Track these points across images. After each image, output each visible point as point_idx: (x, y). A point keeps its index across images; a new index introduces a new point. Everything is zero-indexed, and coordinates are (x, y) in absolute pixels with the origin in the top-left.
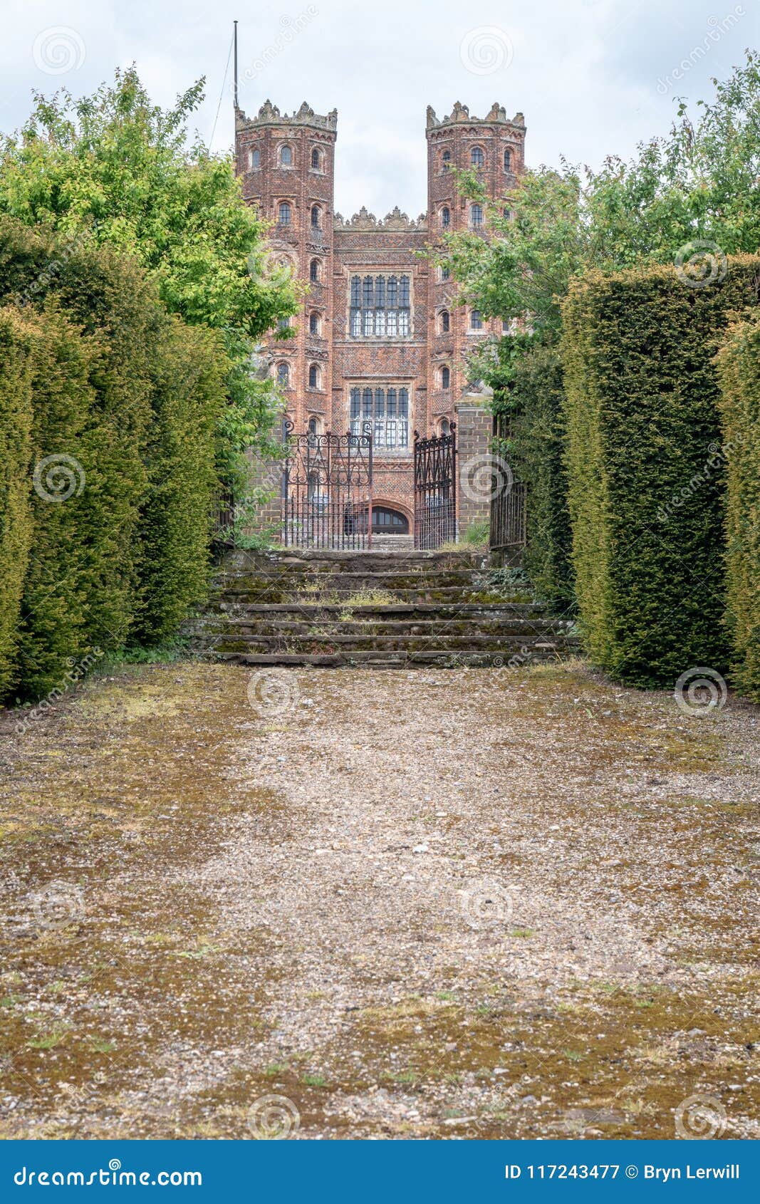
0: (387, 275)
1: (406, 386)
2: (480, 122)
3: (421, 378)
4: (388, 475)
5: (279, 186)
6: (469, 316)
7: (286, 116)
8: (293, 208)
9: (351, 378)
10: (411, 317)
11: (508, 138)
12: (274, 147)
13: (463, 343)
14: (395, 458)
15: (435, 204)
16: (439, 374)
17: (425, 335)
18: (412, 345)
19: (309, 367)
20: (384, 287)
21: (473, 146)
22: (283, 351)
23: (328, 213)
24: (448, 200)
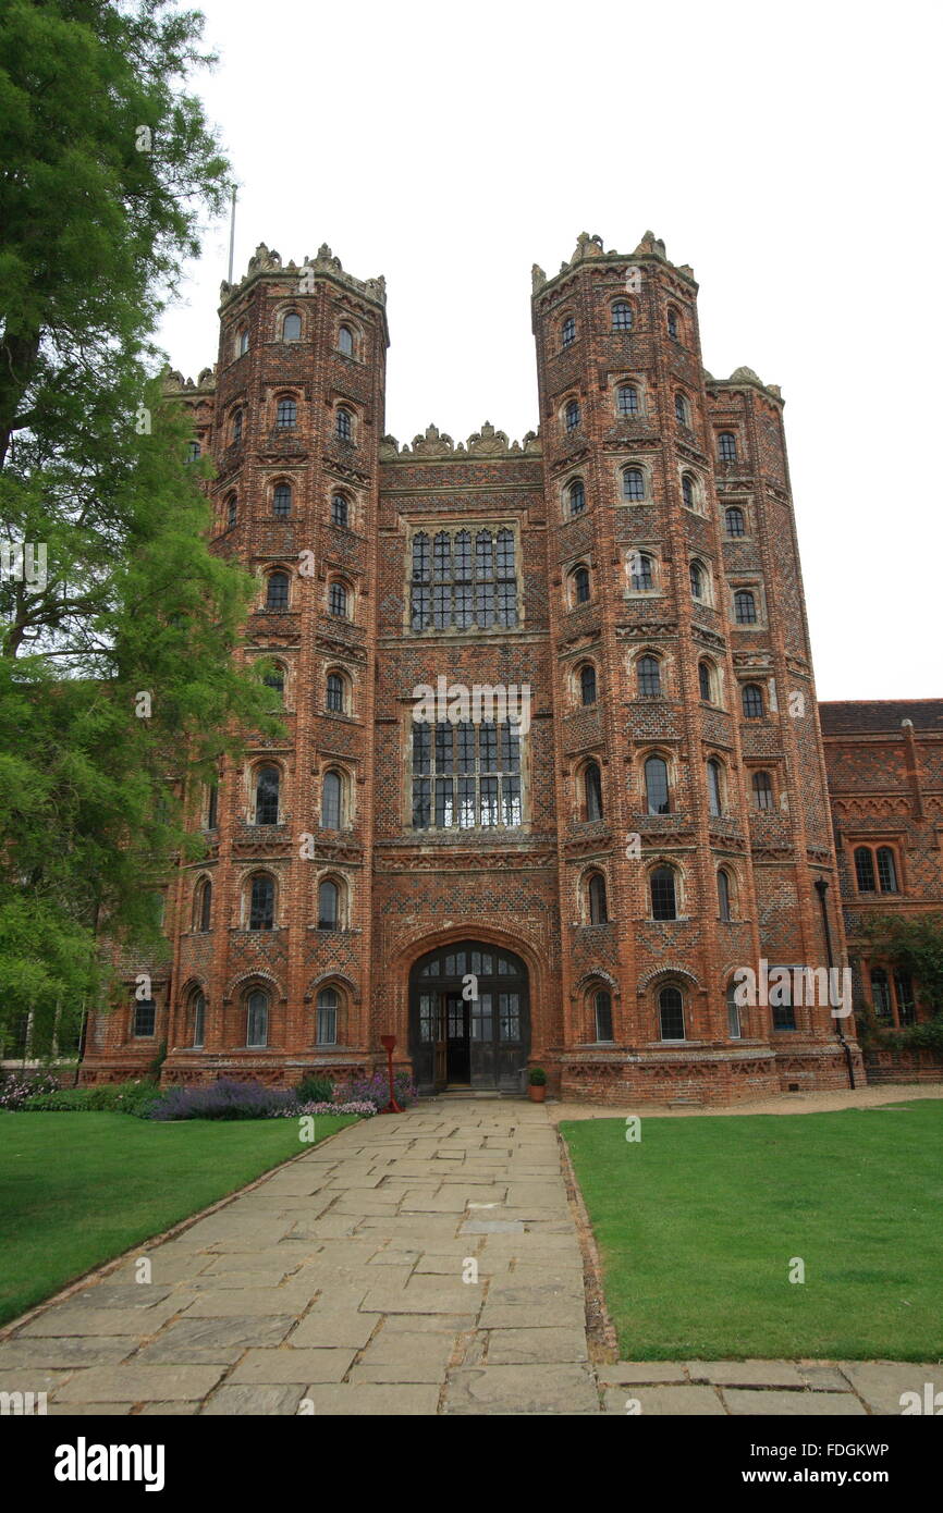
0: (473, 530)
2: (624, 258)
3: (542, 695)
4: (485, 879)
5: (277, 369)
6: (626, 566)
7: (292, 263)
8: (301, 403)
9: (413, 701)
10: (519, 595)
11: (671, 289)
12: (270, 311)
13: (620, 614)
14: (498, 845)
15: (552, 400)
16: (574, 681)
17: (544, 622)
18: (521, 641)
19: (324, 672)
20: (468, 549)
21: (615, 296)
22: (273, 641)
23: (368, 422)
24: (575, 384)
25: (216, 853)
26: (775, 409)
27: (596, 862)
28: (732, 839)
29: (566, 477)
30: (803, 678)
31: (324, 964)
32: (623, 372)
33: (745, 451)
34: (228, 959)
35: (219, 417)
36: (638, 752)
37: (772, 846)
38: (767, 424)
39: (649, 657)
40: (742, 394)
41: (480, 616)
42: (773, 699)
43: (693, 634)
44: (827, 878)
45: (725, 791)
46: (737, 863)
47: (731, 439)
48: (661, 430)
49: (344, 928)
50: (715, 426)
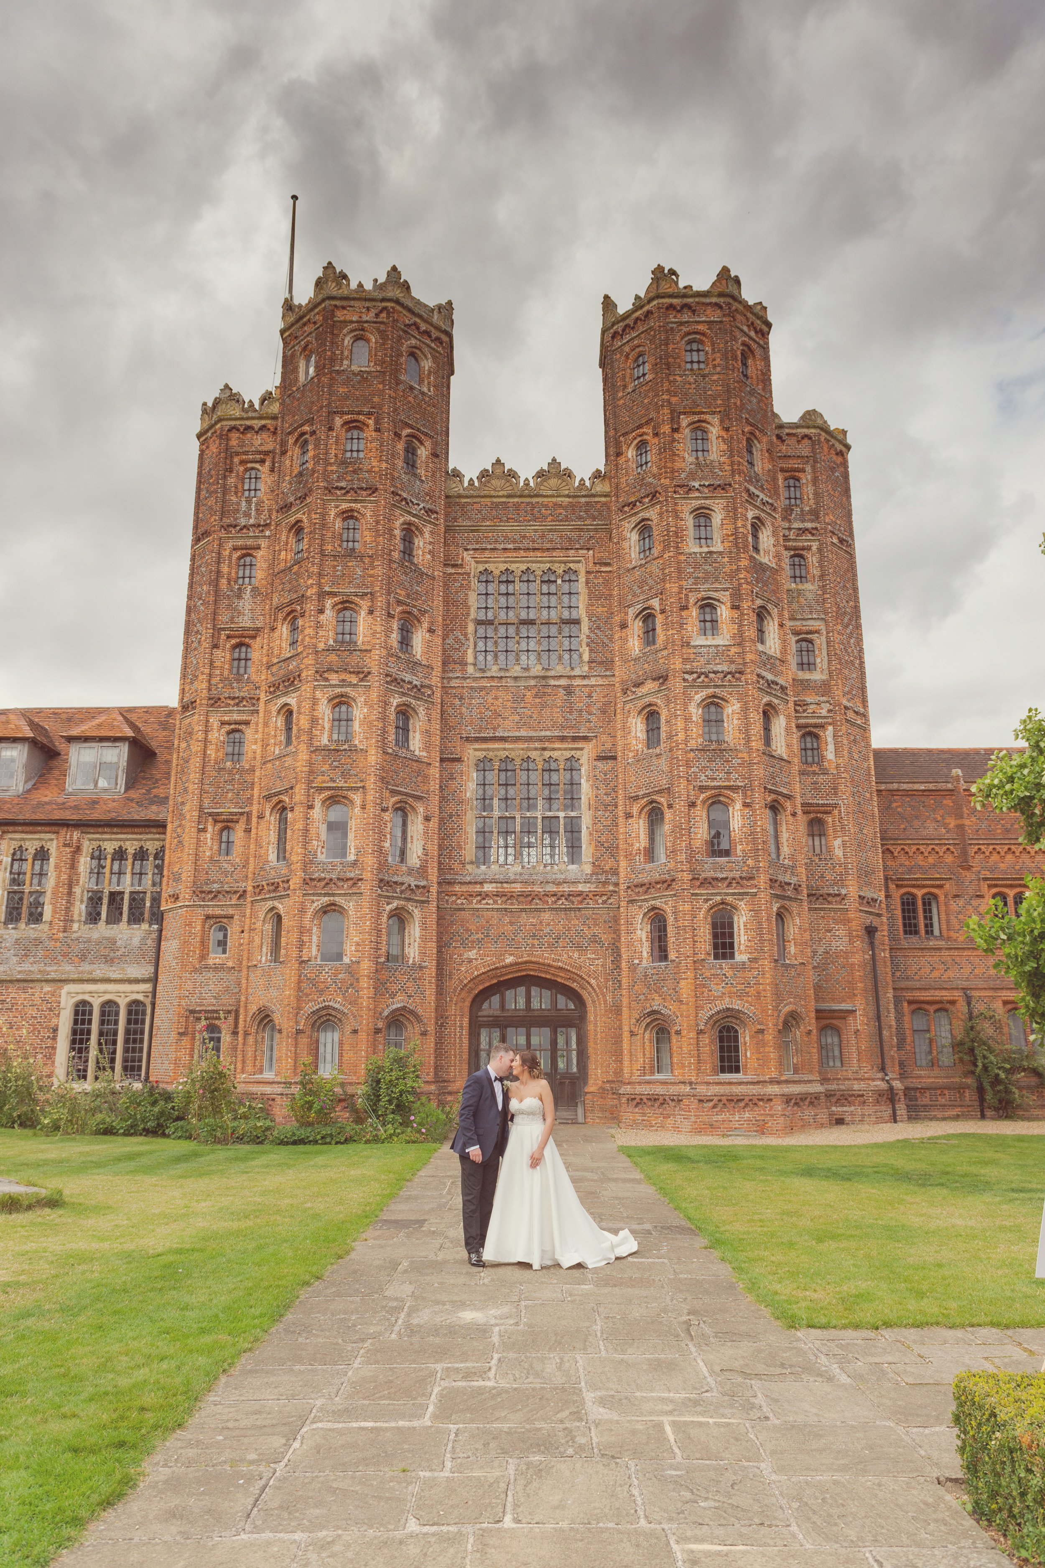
0: (538, 568)
1: (577, 754)
2: (699, 294)
3: (604, 738)
4: (546, 916)
5: (346, 398)
6: (694, 612)
7: (360, 285)
8: (370, 433)
9: (477, 740)
10: (583, 636)
11: (745, 328)
12: (338, 335)
13: (686, 660)
14: (559, 884)
15: (622, 439)
16: (639, 724)
17: (608, 664)
18: (585, 682)
19: (393, 709)
20: (534, 587)
21: (689, 334)
22: (343, 676)
23: (435, 455)
24: (647, 423)
25: (286, 886)
26: (840, 454)
27: (657, 903)
28: (790, 884)
29: (635, 520)
30: (860, 727)
31: (393, 995)
32: (695, 413)
33: (811, 496)
34: (299, 989)
35: (283, 443)
36: (703, 796)
37: (825, 891)
38: (833, 470)
39: (713, 704)
40: (810, 438)
41: (545, 656)
42: (831, 747)
43: (758, 682)
44: (876, 922)
45: (784, 836)
46: (794, 907)
47: (797, 484)
48: (733, 475)
49: (411, 961)
50: (782, 470)
